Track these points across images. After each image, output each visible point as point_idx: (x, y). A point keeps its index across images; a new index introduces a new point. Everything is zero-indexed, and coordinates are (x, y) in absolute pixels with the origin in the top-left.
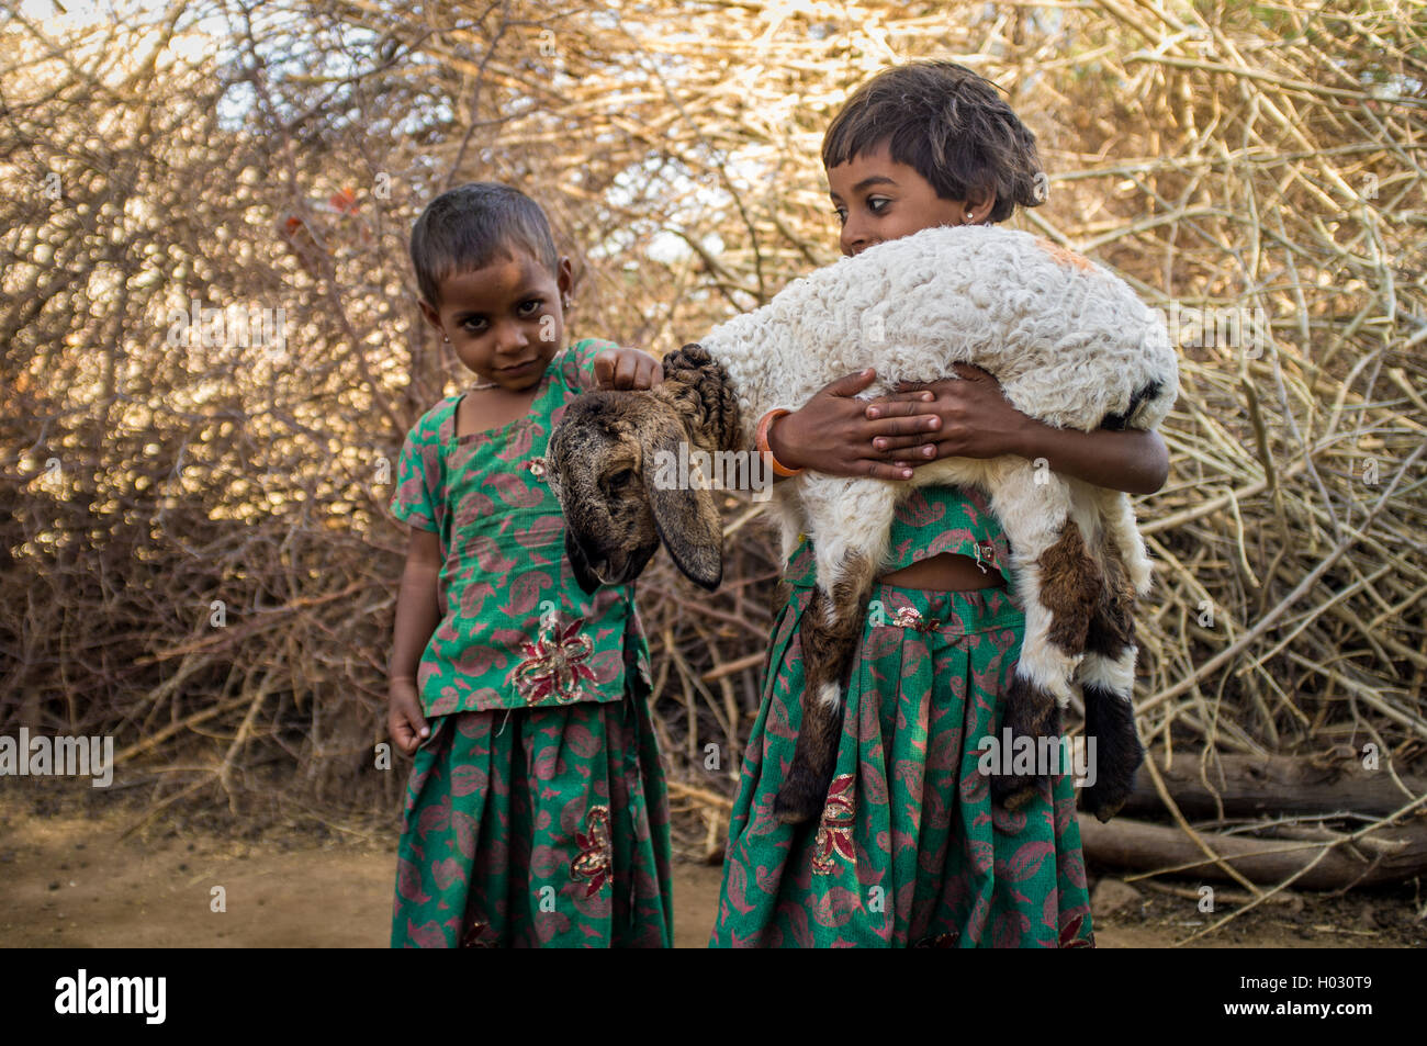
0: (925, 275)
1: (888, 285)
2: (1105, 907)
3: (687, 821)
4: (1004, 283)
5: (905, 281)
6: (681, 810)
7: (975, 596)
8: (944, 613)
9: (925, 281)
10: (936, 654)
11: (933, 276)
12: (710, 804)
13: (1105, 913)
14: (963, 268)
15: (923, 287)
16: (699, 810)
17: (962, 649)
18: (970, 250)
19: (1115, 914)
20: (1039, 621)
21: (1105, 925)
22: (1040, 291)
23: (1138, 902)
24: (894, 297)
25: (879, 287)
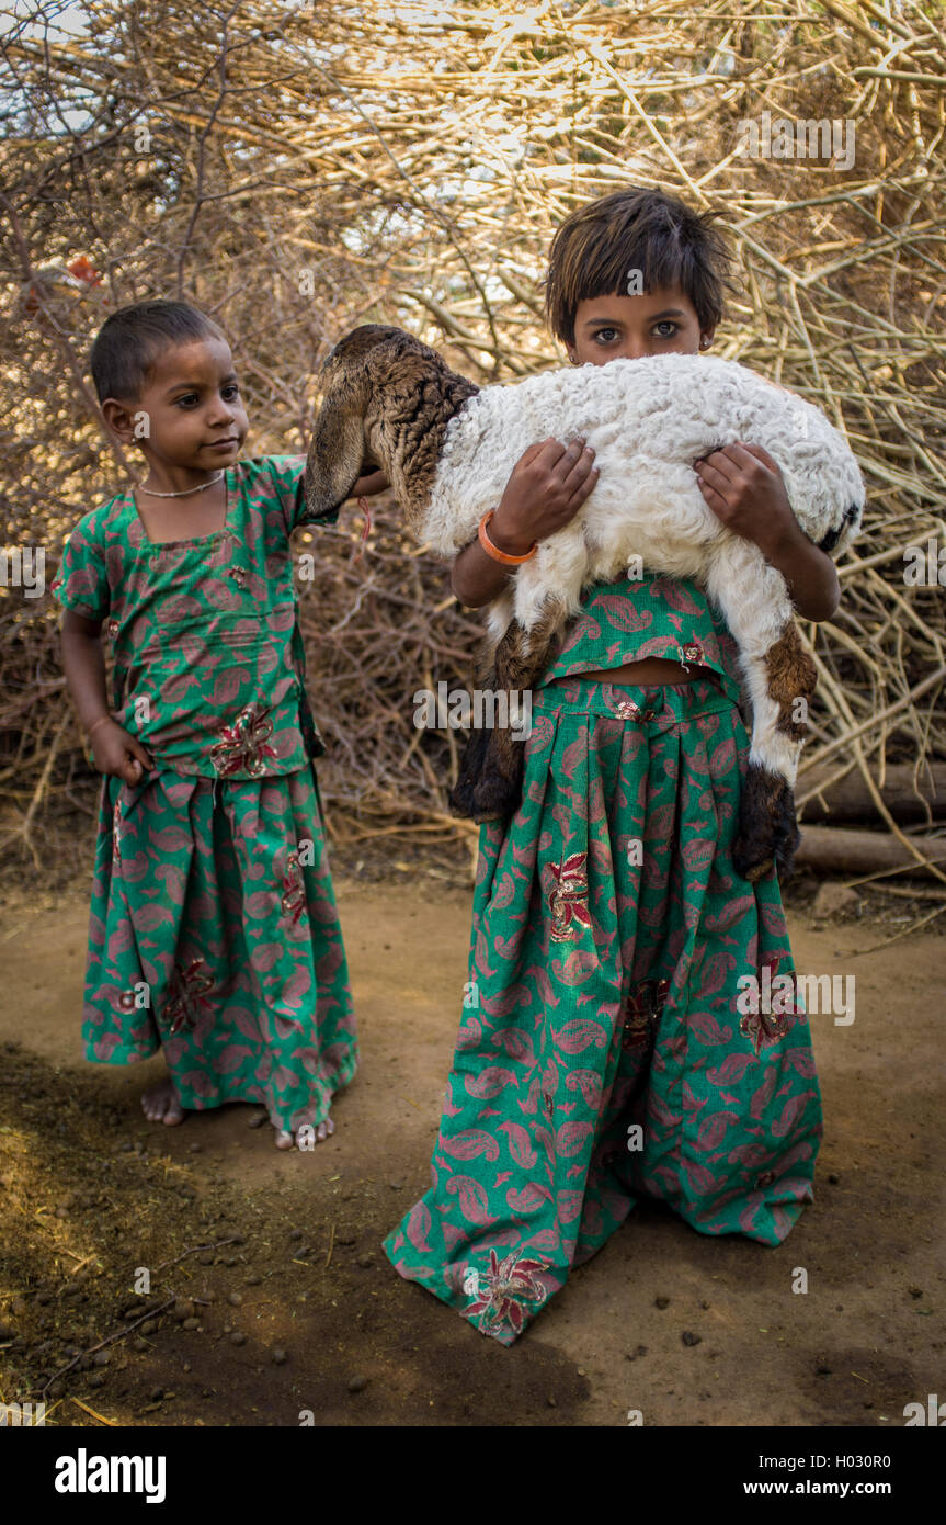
0: (661, 403)
1: (622, 409)
2: (826, 910)
3: (454, 848)
4: (729, 404)
5: (642, 406)
6: (448, 839)
7: (684, 688)
8: (658, 704)
9: (660, 409)
10: (651, 741)
11: (668, 404)
12: (472, 833)
13: (826, 915)
14: (693, 395)
15: (659, 415)
16: (464, 839)
17: (674, 736)
18: (699, 378)
19: (835, 915)
20: (766, 714)
21: (825, 925)
22: (761, 407)
23: (855, 903)
24: (628, 418)
25: (613, 408)
